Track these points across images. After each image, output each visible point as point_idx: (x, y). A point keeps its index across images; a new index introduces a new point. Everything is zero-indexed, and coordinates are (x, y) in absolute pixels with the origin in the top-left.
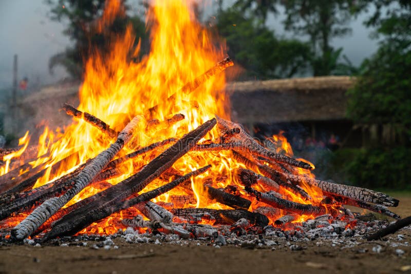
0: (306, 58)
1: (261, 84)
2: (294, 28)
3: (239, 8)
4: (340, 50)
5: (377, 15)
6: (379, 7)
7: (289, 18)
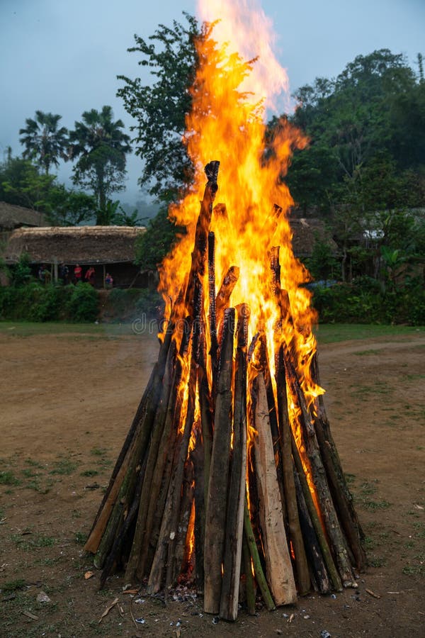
0: (91, 207)
1: (58, 230)
2: (81, 183)
3: (27, 157)
4: (118, 202)
5: (159, 185)
6: (159, 179)
7: (77, 175)
